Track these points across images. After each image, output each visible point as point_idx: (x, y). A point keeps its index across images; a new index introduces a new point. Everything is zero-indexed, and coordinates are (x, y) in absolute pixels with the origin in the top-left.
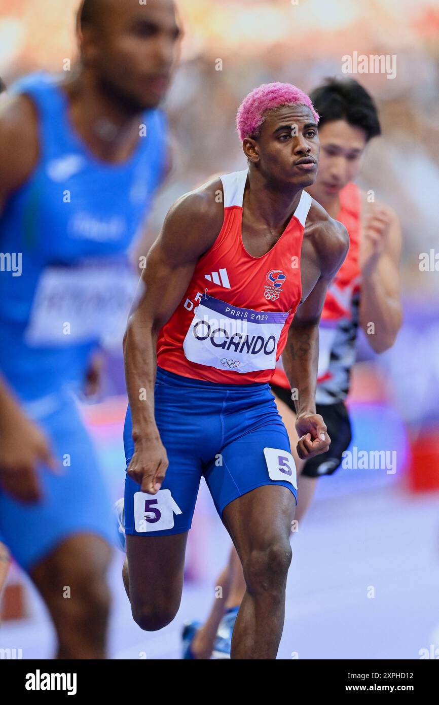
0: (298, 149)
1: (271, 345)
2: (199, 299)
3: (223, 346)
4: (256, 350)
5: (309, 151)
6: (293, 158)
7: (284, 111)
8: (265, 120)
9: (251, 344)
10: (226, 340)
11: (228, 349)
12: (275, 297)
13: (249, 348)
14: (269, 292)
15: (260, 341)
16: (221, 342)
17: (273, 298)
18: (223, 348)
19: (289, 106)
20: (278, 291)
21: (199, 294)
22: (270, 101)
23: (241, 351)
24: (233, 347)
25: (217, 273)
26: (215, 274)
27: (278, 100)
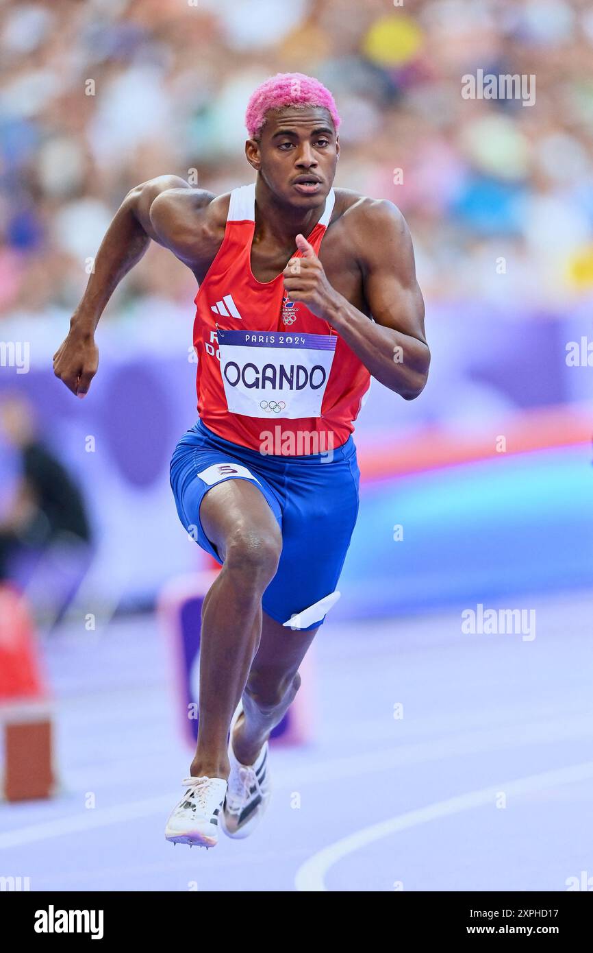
0: (299, 162)
1: (317, 377)
2: (215, 340)
3: (256, 384)
4: (301, 383)
5: (314, 165)
6: (295, 173)
7: (289, 113)
8: (266, 122)
9: (292, 376)
10: (258, 376)
11: (263, 387)
12: (291, 320)
13: (290, 382)
14: (289, 315)
15: (301, 371)
16: (254, 380)
17: (290, 322)
18: (257, 387)
19: (294, 108)
20: (293, 311)
21: (212, 333)
22: (275, 98)
23: (281, 388)
24: (268, 383)
25: (221, 302)
26: (220, 304)
27: (282, 99)
